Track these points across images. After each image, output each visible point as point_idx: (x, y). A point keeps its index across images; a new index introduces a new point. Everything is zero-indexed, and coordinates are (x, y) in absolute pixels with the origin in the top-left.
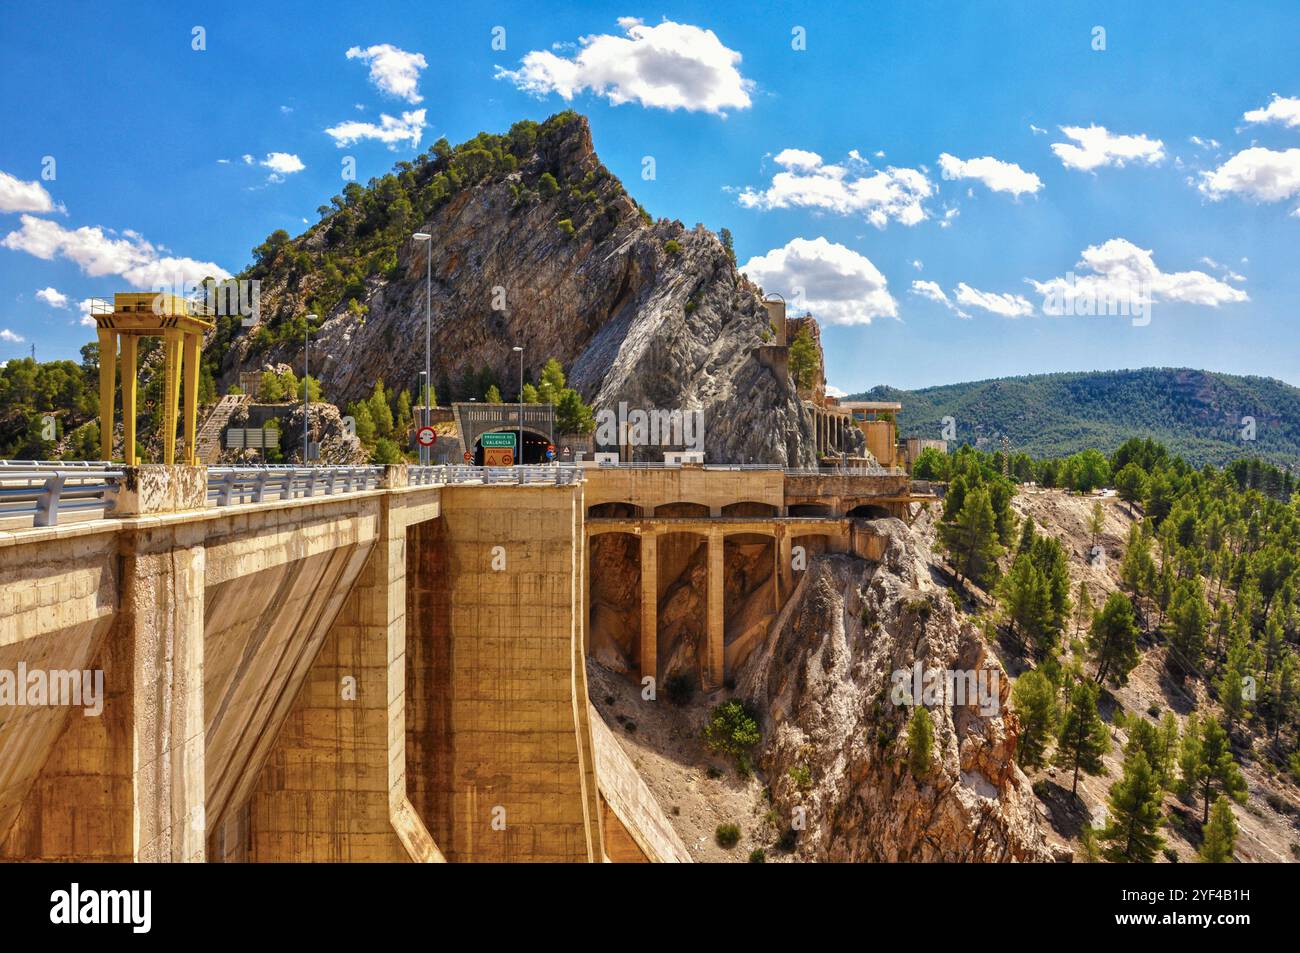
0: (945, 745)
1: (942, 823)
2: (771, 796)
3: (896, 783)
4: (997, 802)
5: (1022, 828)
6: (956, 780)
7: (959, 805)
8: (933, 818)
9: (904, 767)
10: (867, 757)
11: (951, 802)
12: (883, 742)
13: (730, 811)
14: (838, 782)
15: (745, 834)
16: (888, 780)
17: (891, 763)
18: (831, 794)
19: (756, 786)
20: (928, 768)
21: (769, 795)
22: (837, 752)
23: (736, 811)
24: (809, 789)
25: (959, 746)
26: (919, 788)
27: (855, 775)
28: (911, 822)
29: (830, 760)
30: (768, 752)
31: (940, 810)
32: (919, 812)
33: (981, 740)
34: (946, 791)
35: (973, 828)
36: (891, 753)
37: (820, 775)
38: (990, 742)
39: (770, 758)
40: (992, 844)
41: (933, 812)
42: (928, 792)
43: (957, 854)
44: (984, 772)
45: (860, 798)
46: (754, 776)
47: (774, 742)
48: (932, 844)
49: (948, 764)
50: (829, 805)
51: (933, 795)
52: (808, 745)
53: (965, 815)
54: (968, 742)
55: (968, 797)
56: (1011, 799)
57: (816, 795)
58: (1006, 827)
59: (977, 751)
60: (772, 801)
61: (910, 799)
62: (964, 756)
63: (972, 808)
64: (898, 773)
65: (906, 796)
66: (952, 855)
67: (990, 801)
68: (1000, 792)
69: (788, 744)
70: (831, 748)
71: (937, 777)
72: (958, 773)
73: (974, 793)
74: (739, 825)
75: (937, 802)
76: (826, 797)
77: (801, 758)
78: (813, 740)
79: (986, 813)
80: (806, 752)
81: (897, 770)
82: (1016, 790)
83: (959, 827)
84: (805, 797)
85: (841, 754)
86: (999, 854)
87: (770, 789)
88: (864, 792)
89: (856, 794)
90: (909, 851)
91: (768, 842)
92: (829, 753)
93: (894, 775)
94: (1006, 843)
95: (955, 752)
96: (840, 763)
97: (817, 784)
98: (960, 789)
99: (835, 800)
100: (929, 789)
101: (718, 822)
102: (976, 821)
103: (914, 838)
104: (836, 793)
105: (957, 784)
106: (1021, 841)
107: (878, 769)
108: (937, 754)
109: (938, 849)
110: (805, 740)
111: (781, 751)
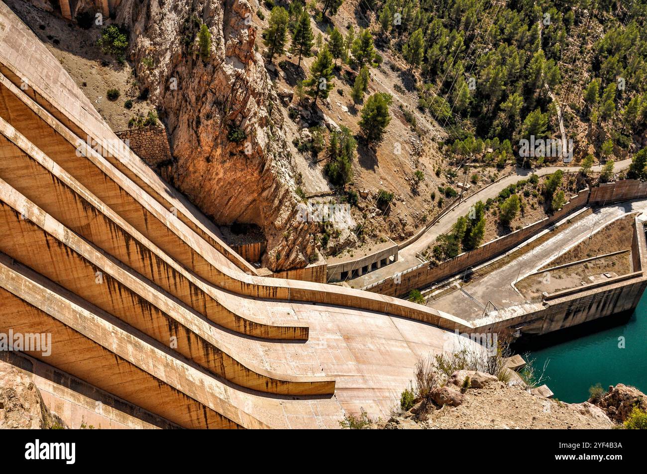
0: (218, 44)
1: (216, 82)
2: (136, 74)
3: (194, 64)
4: (243, 71)
5: (256, 83)
6: (223, 61)
7: (224, 73)
8: (212, 81)
9: (197, 56)
10: (180, 52)
11: (220, 72)
12: (187, 43)
13: (115, 83)
14: (167, 65)
15: (122, 93)
16: (190, 63)
17: (191, 54)
18: (164, 71)
19: (128, 69)
20: (209, 56)
21: (135, 73)
22: (167, 49)
23: (118, 82)
24: (153, 69)
25: (225, 44)
26: (205, 66)
27: (174, 61)
28: (201, 83)
29: (163, 54)
30: (133, 51)
31: (215, 76)
32: (205, 77)
33: (236, 41)
34: (218, 67)
35: (231, 84)
36: (191, 49)
37: (158, 62)
38: (241, 42)
39: (134, 54)
40: (240, 91)
41: (212, 77)
42: (210, 67)
43: (224, 96)
44: (238, 57)
45: (177, 72)
46: (127, 64)
47: (136, 46)
48: (212, 92)
49: (219, 54)
50: (163, 76)
51: (212, 69)
52: (152, 47)
53: (227, 78)
54: (230, 42)
55: (229, 69)
56: (251, 69)
57: (156, 72)
58: (247, 82)
59: (234, 46)
60: (136, 76)
61: (201, 71)
62: (227, 49)
63: (231, 74)
64: (195, 59)
65: (199, 70)
66: (222, 97)
67: (240, 70)
68: (245, 65)
69: (143, 47)
70: (163, 48)
71: (214, 60)
72: (224, 57)
73: (232, 67)
74: (119, 89)
75: (214, 72)
76: (161, 73)
77: (149, 54)
78: (155, 44)
79: (238, 76)
80: (151, 50)
81: (194, 57)
82: (255, 64)
83: (224, 83)
84: (151, 73)
85: (168, 51)
86: (244, 95)
87: (135, 70)
88: (179, 69)
89: (176, 70)
90: (201, 96)
91: (134, 97)
92: (162, 50)
93: (193, 60)
94: (247, 90)
95: (223, 47)
96: (168, 55)
97: (157, 66)
98: (225, 65)
99: (165, 74)
100: (210, 66)
101: (108, 88)
102: (233, 80)
103: (203, 90)
104: (166, 70)
105: (224, 63)
106: (255, 89)
107: (186, 57)
108: (214, 48)
109: (215, 94)
110: (151, 44)
111: (139, 50)
